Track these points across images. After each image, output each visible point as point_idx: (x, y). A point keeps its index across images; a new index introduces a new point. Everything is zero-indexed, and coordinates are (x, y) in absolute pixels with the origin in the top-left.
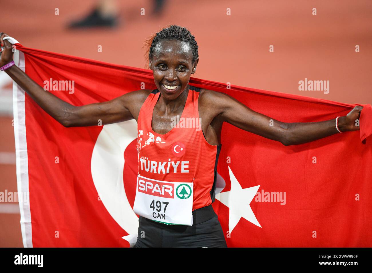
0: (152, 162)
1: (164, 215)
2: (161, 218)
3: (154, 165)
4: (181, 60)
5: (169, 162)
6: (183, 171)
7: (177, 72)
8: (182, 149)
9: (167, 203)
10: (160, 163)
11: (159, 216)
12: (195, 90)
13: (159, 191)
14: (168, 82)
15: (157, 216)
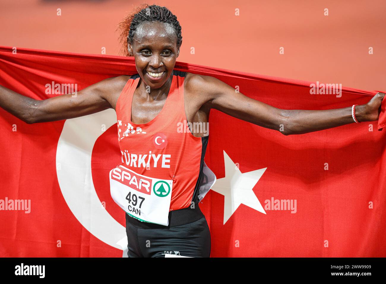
0: (133, 155)
1: (140, 210)
2: (136, 213)
3: (134, 158)
4: (166, 44)
5: (149, 155)
6: (164, 166)
7: (162, 57)
8: (163, 141)
9: (143, 199)
10: (140, 156)
11: (134, 210)
12: (180, 76)
13: (136, 184)
14: (152, 69)
15: (132, 210)
